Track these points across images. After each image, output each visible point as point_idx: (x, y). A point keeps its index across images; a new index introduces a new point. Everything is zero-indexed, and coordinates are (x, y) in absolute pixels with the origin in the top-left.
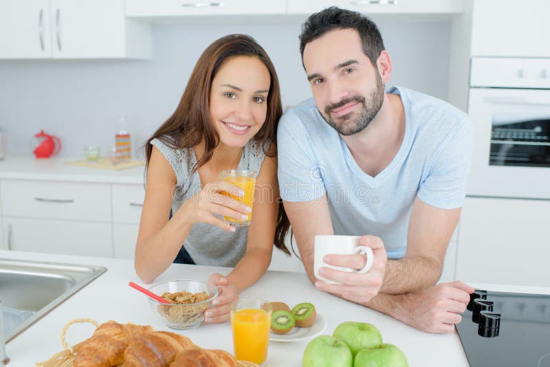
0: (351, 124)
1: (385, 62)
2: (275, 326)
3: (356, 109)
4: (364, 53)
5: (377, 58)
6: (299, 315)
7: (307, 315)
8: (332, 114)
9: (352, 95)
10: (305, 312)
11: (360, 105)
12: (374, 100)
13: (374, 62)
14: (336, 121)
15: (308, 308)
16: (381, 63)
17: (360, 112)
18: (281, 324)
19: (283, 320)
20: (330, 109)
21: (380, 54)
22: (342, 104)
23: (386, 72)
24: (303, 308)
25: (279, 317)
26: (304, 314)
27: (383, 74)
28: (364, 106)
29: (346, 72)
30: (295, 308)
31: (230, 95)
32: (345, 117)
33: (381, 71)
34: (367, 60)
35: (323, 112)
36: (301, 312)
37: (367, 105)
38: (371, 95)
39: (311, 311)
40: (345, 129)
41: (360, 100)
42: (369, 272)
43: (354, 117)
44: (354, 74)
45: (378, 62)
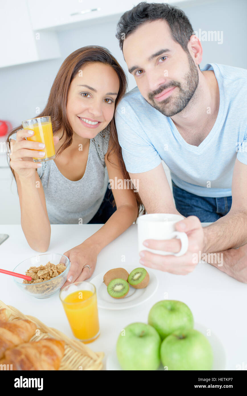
0: (171, 107)
1: (196, 45)
2: (116, 295)
3: (174, 94)
4: (174, 40)
5: (187, 43)
6: (134, 280)
7: (141, 280)
8: (155, 100)
9: (168, 81)
10: (140, 277)
11: (177, 89)
12: (189, 83)
13: (185, 47)
14: (159, 105)
15: (142, 274)
16: (193, 47)
17: (178, 96)
18: (118, 292)
19: (119, 288)
20: (152, 95)
21: (189, 39)
22: (160, 90)
23: (198, 54)
24: (138, 273)
25: (115, 285)
26: (138, 279)
27: (196, 56)
28: (181, 90)
29: (161, 61)
30: (132, 271)
31: (86, 94)
32: (166, 102)
34: (179, 46)
35: (147, 99)
36: (136, 277)
37: (183, 88)
38: (185, 79)
39: (143, 276)
40: (167, 111)
41: (175, 85)
42: (185, 254)
43: (173, 100)
44: (168, 61)
45: (189, 46)
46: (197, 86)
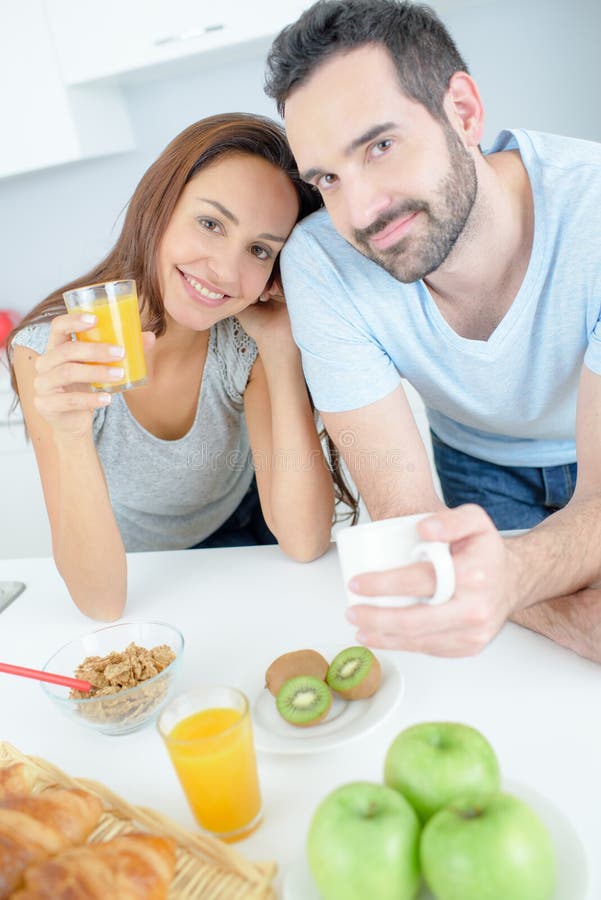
1: (467, 96)
2: (297, 716)
3: (415, 229)
4: (407, 96)
5: (442, 97)
6: (343, 678)
7: (359, 677)
8: (372, 244)
9: (399, 201)
10: (356, 670)
11: (422, 218)
12: (451, 201)
13: (435, 109)
14: (382, 257)
15: (361, 661)
16: (458, 103)
17: (425, 233)
18: (303, 709)
19: (305, 699)
21: (448, 86)
22: (380, 224)
23: (473, 121)
24: (351, 660)
25: (296, 694)
26: (352, 675)
27: (466, 127)
28: (432, 219)
29: (377, 151)
30: (337, 658)
31: (211, 224)
32: (396, 250)
33: (457, 123)
34: (420, 110)
35: (352, 241)
36: (347, 670)
37: (437, 215)
39: (365, 669)
40: (401, 270)
41: (417, 208)
43: (414, 246)
45: (449, 103)
46: (472, 203)
